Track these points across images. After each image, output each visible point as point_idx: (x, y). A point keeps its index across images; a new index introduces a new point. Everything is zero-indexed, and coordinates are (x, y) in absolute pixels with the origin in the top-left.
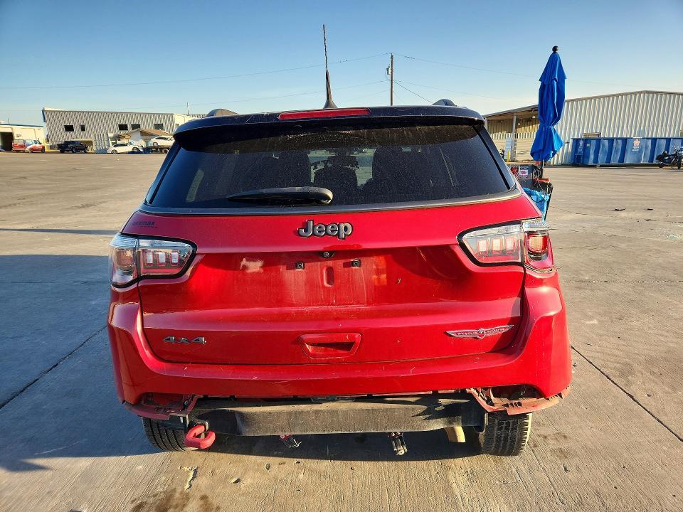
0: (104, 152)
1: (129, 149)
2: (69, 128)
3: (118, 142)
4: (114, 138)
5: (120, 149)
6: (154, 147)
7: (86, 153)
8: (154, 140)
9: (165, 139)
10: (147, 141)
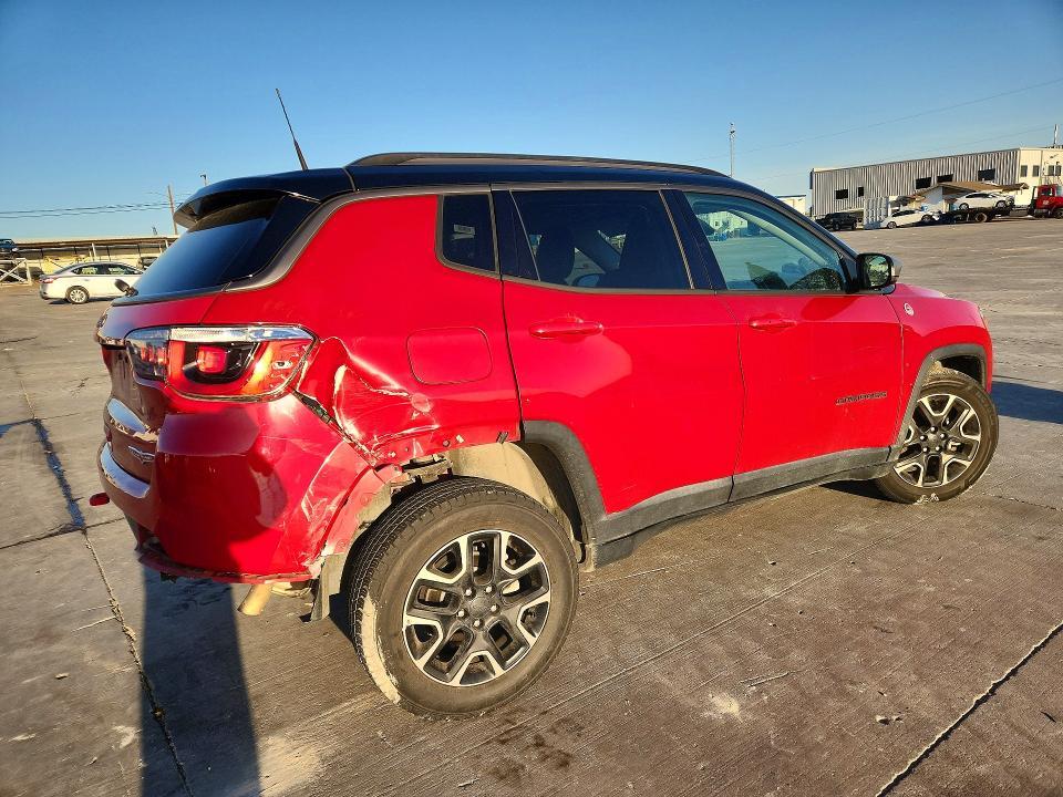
0: (876, 226)
1: (917, 217)
2: (842, 194)
3: (902, 209)
4: (897, 203)
5: (900, 220)
6: (960, 212)
7: (854, 229)
8: (963, 200)
9: (985, 196)
10: (951, 202)
